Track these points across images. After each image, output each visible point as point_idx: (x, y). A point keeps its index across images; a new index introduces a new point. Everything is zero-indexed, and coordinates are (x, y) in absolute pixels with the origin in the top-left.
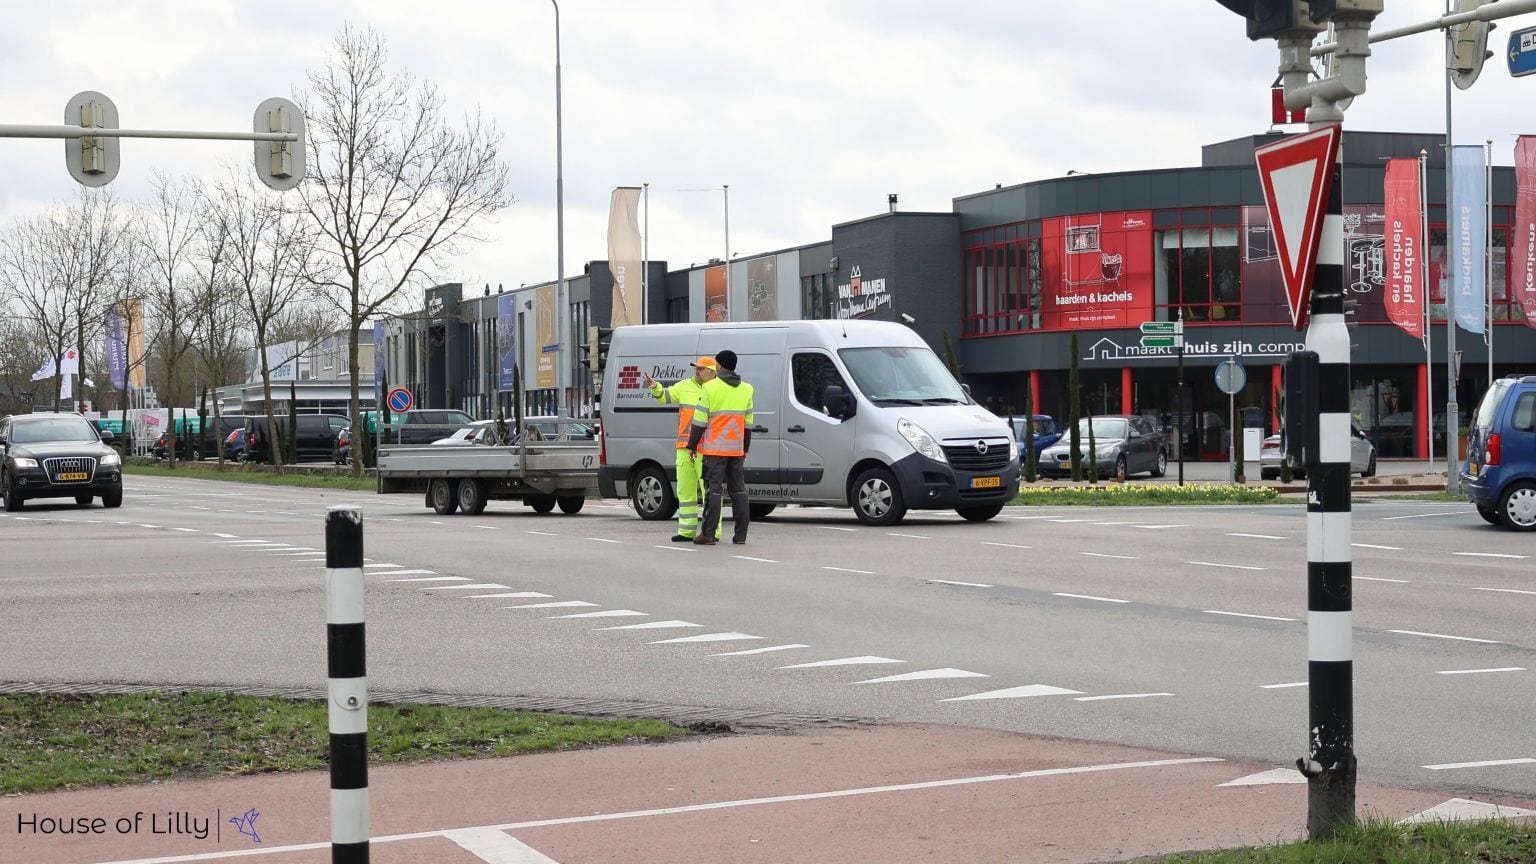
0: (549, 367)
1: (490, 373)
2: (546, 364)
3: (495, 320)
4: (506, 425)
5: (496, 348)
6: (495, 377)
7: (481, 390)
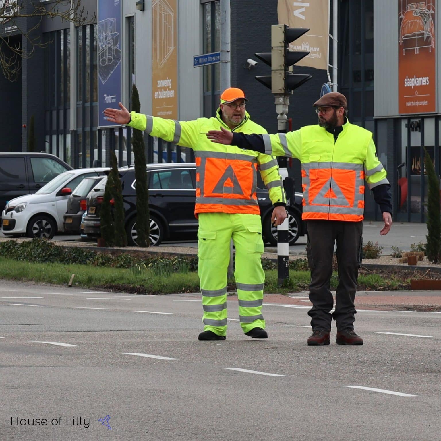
0: (171, 94)
1: (85, 101)
2: (165, 89)
3: (92, 27)
4: (121, 175)
5: (93, 67)
6: (92, 107)
7: (72, 126)
